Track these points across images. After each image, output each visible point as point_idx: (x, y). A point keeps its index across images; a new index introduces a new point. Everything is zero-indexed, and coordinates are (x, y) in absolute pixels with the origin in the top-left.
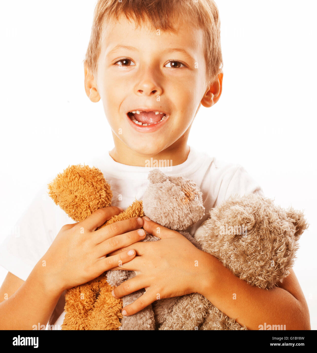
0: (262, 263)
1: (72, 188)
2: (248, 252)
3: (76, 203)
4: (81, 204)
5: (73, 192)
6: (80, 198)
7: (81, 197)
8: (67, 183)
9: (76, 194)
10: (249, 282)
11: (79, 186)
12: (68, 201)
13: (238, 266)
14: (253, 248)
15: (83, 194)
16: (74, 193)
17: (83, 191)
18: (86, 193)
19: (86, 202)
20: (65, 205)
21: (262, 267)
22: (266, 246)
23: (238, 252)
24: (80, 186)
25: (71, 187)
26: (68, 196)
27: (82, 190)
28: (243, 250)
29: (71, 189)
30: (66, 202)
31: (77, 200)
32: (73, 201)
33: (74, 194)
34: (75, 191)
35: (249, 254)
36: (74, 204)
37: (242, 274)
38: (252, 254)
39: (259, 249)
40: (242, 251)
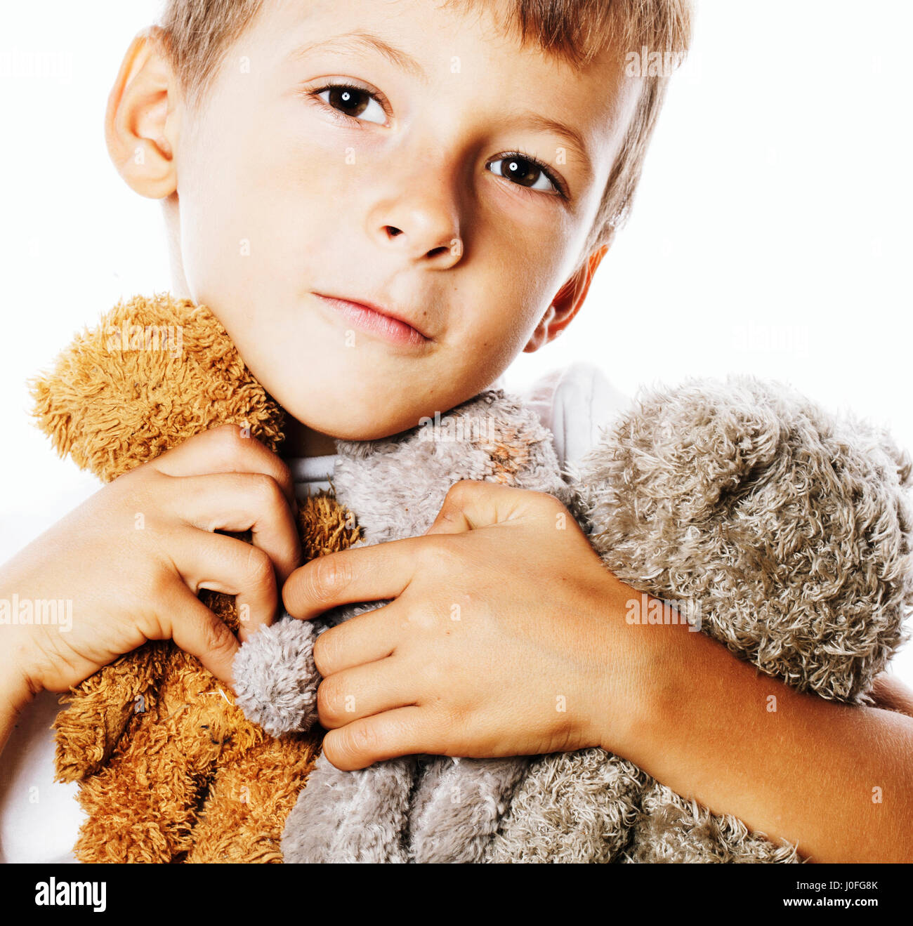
0: (833, 588)
1: (140, 377)
2: (776, 552)
3: (157, 431)
4: (174, 434)
5: (144, 390)
6: (171, 412)
7: (178, 410)
8: (121, 360)
9: (156, 397)
10: (789, 678)
11: (166, 365)
12: (122, 426)
13: (747, 615)
14: (791, 530)
15: (185, 398)
16: (149, 394)
17: (183, 386)
18: (196, 393)
19: (197, 424)
20: (109, 443)
21: (833, 602)
22: (832, 518)
23: (740, 559)
24: (169, 366)
25: (136, 370)
26: (125, 406)
27: (179, 379)
28: (757, 545)
29: (135, 378)
30: (117, 433)
31: (158, 422)
32: (142, 427)
33: (148, 397)
34: (150, 387)
35: (781, 557)
36: (148, 435)
37: (763, 645)
38: (789, 555)
39: (812, 532)
40: (756, 548)
